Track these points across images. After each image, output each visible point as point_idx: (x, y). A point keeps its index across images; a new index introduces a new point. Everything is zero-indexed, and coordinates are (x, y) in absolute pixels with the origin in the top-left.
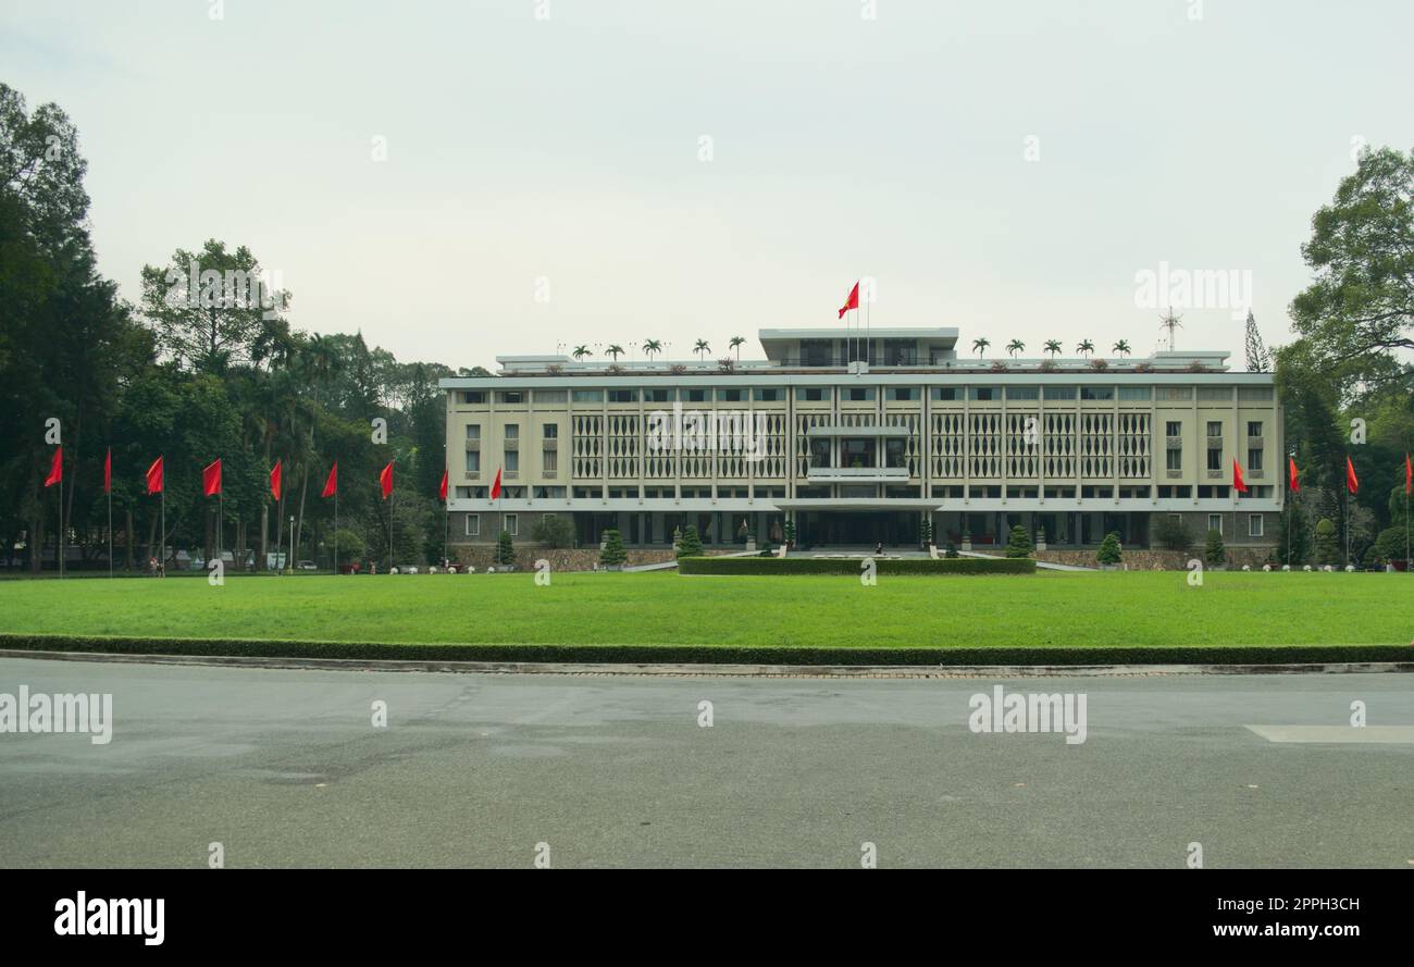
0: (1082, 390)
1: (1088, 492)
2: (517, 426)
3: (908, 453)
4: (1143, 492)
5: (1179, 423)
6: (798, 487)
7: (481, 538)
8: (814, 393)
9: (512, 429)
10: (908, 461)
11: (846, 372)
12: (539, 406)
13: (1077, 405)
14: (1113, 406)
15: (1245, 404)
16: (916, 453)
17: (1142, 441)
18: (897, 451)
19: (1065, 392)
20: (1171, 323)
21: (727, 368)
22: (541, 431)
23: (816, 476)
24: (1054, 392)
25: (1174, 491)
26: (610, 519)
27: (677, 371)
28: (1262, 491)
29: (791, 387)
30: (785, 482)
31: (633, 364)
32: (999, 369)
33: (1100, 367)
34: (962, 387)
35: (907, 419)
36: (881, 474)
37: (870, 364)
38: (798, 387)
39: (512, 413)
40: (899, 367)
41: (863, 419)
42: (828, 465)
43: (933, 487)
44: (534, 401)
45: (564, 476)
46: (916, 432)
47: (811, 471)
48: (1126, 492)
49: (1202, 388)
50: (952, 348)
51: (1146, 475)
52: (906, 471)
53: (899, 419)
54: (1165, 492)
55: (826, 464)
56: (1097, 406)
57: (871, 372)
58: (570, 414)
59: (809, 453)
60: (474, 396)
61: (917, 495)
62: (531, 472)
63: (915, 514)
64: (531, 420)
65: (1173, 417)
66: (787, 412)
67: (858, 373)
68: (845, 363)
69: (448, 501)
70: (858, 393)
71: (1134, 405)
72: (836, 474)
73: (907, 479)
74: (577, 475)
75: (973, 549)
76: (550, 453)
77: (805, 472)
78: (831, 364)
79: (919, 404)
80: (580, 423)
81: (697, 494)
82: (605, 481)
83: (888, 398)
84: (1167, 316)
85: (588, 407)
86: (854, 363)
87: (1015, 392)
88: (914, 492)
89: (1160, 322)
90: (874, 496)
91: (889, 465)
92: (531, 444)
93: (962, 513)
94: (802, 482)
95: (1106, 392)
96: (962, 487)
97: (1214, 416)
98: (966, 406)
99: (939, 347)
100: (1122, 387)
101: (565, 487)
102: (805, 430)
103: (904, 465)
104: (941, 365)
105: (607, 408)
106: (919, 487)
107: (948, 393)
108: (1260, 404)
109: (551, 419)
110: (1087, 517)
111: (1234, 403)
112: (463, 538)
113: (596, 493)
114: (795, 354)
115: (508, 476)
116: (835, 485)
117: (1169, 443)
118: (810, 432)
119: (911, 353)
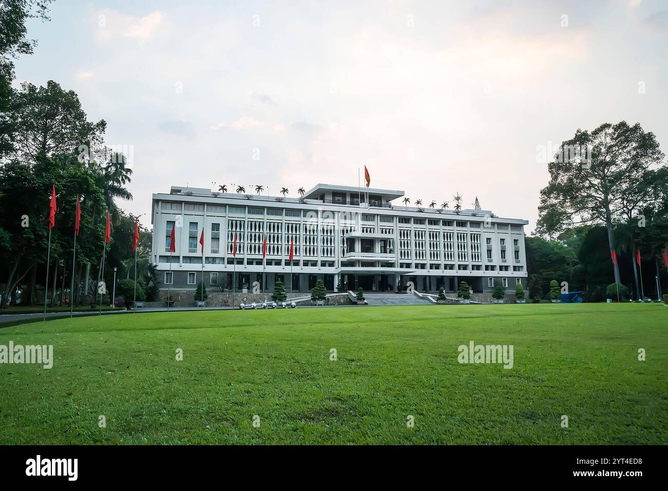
1: (459, 268)
2: (197, 223)
3: (388, 247)
5: (491, 239)
6: (341, 262)
9: (194, 225)
10: (388, 251)
11: (358, 207)
12: (210, 213)
13: (454, 229)
14: (467, 230)
15: (513, 232)
16: (391, 247)
17: (478, 246)
18: (384, 246)
22: (210, 227)
23: (349, 256)
25: (490, 267)
28: (519, 268)
30: (335, 259)
34: (411, 217)
35: (387, 231)
36: (377, 256)
39: (194, 216)
41: (369, 230)
42: (354, 251)
43: (400, 263)
47: (347, 254)
48: (473, 268)
51: (480, 260)
53: (384, 231)
58: (227, 218)
61: (393, 266)
64: (204, 220)
65: (488, 235)
67: (365, 208)
70: (368, 218)
71: (474, 230)
72: (360, 255)
74: (230, 252)
77: (344, 254)
79: (393, 224)
81: (292, 264)
82: (245, 256)
86: (363, 203)
90: (375, 266)
91: (381, 252)
94: (343, 260)
95: (464, 224)
96: (411, 264)
97: (502, 236)
98: (412, 226)
101: (224, 258)
102: (344, 234)
105: (247, 217)
106: (394, 263)
107: (405, 220)
108: (517, 232)
109: (216, 221)
111: (509, 231)
112: (163, 286)
113: (239, 262)
114: (329, 198)
115: (190, 251)
116: (359, 261)
117: (488, 246)
118: (346, 235)
119: (377, 202)
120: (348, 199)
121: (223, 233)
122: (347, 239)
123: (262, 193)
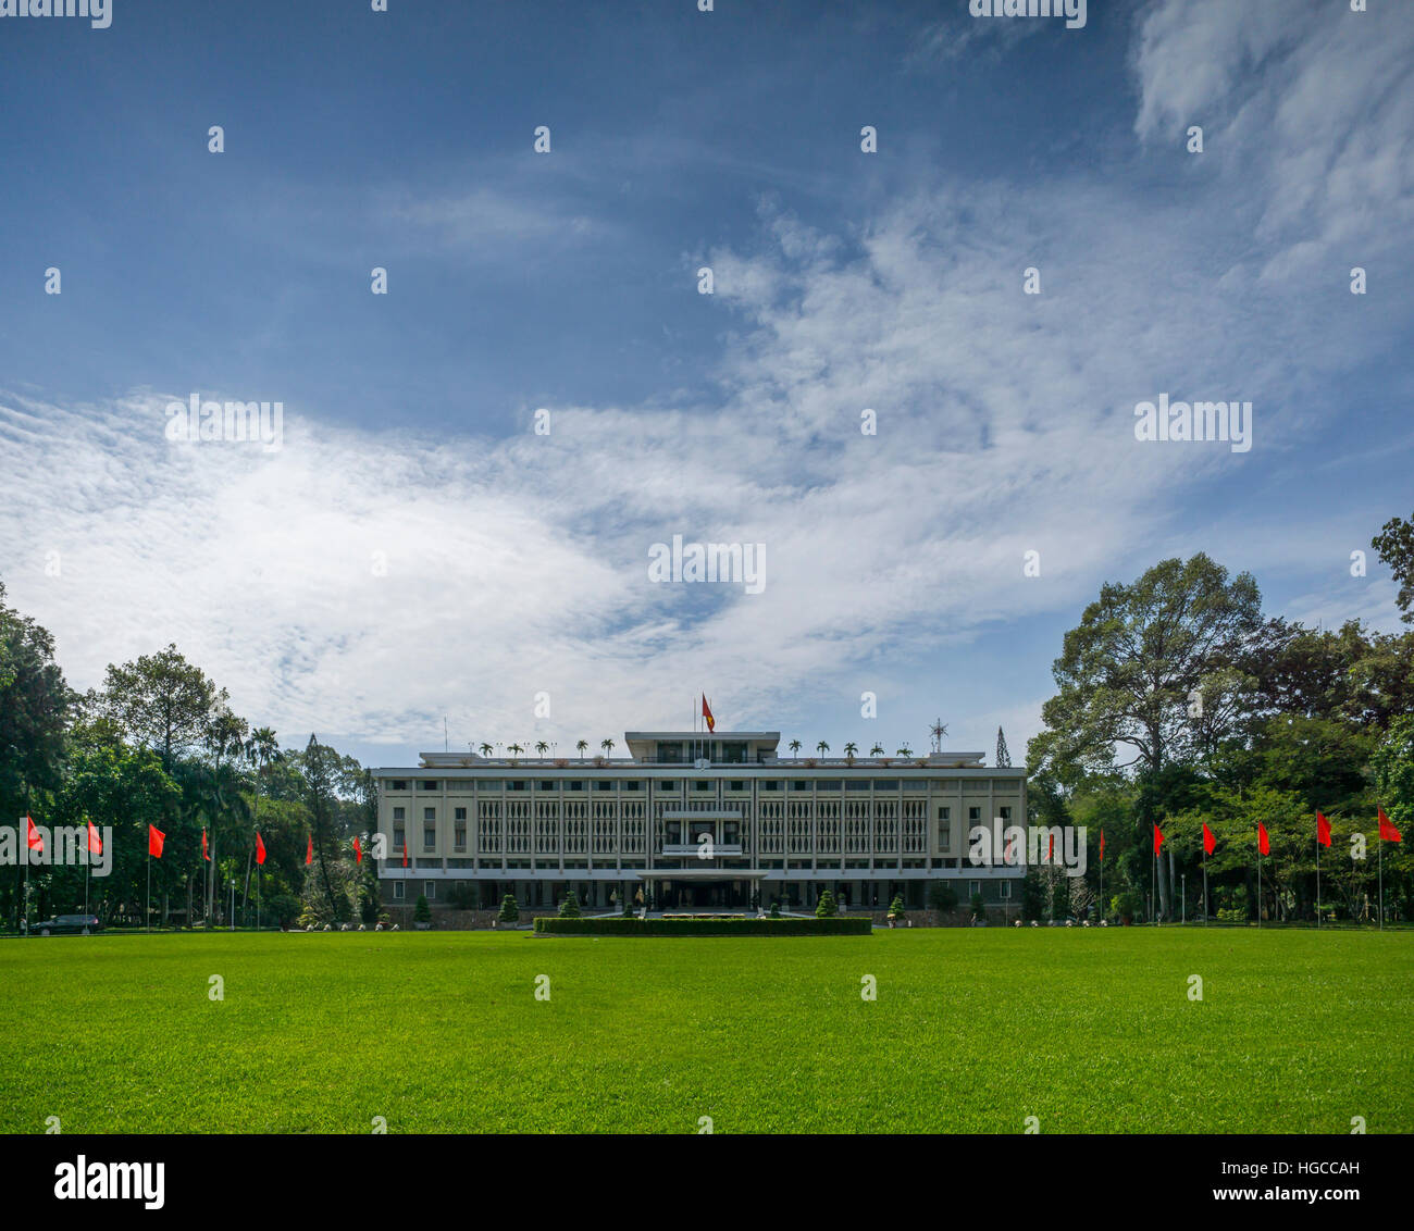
0: (875, 782)
1: (879, 864)
2: (434, 809)
3: (741, 833)
4: (921, 864)
5: (948, 809)
6: (656, 861)
7: (407, 901)
8: (668, 785)
9: (430, 812)
10: (741, 839)
11: (693, 768)
12: (451, 793)
13: (870, 795)
14: (898, 795)
15: (997, 793)
16: (747, 833)
17: (920, 823)
18: (733, 832)
19: (862, 784)
20: (939, 731)
21: (600, 764)
22: (453, 814)
23: (669, 852)
24: (854, 784)
25: (944, 862)
26: (510, 886)
27: (562, 765)
29: (650, 780)
30: (645, 857)
31: (526, 760)
32: (811, 764)
33: (887, 764)
34: (783, 780)
35: (740, 805)
36: (719, 849)
37: (712, 762)
38: (656, 780)
39: (430, 799)
40: (734, 764)
41: (706, 805)
42: (679, 843)
43: (760, 860)
44: (448, 788)
45: (471, 851)
46: (747, 816)
47: (665, 847)
48: (907, 864)
49: (966, 780)
50: (773, 750)
51: (923, 850)
52: (739, 847)
53: (734, 805)
54: (937, 863)
55: (677, 841)
56: (886, 795)
57: (712, 768)
58: (476, 800)
59: (664, 833)
60: (400, 784)
61: (748, 867)
62: (445, 846)
63: (746, 883)
64: (445, 804)
65: (943, 803)
66: (647, 800)
67: (702, 769)
68: (692, 761)
69: (379, 870)
70: (702, 785)
71: (914, 795)
72: (684, 850)
73: (740, 854)
74: (482, 850)
75: (791, 911)
76: (460, 832)
77: (661, 848)
78: (681, 762)
79: (750, 794)
80: (486, 808)
81: (576, 866)
82: (504, 855)
83: (726, 789)
84: (936, 726)
85: (489, 795)
86: (700, 760)
87: (824, 784)
88: (745, 864)
89: (930, 731)
90: (714, 867)
91: (726, 843)
92: (445, 825)
93: (782, 882)
94: (658, 857)
95: (891, 784)
96: (782, 861)
97: (974, 803)
98: (783, 795)
99: (765, 747)
100: (906, 780)
101: (472, 860)
102: (661, 814)
103: (737, 842)
104: (767, 763)
105: (506, 796)
106: (749, 861)
107: (772, 785)
108: (1008, 793)
109: (461, 803)
110: (876, 883)
111: (989, 792)
112: (392, 901)
113: (497, 865)
114: (652, 754)
115: (426, 851)
116: (685, 858)
117: (941, 824)
118: (666, 816)
119: (744, 753)
121: (471, 823)
122: (667, 823)
123: (547, 755)
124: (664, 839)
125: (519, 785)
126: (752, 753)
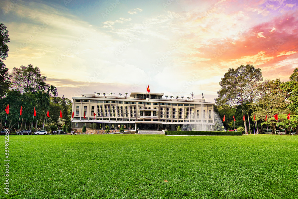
0: (184, 104)
2: (87, 106)
3: (156, 114)
8: (141, 103)
9: (85, 107)
13: (183, 107)
14: (189, 107)
15: (208, 107)
16: (158, 114)
17: (193, 113)
18: (155, 113)
21: (126, 98)
22: (91, 108)
23: (141, 117)
28: (211, 121)
29: (137, 102)
30: (136, 118)
31: (108, 96)
32: (171, 100)
33: (186, 101)
34: (165, 103)
35: (156, 108)
36: (152, 117)
37: (150, 99)
38: (138, 102)
39: (86, 104)
40: (154, 99)
41: (149, 108)
43: (161, 119)
44: (90, 102)
46: (158, 110)
47: (140, 116)
48: (191, 121)
50: (162, 97)
51: (194, 118)
52: (156, 117)
54: (197, 121)
55: (142, 115)
56: (186, 107)
59: (140, 113)
60: (78, 101)
62: (89, 115)
63: (157, 124)
64: (89, 105)
65: (198, 109)
66: (136, 106)
67: (147, 100)
69: (71, 120)
70: (148, 103)
71: (192, 107)
72: (145, 117)
74: (98, 116)
76: (93, 112)
77: (139, 116)
79: (158, 106)
80: (98, 106)
81: (120, 120)
82: (103, 117)
83: (153, 104)
85: (100, 104)
86: (147, 98)
87: (174, 104)
90: (151, 121)
91: (153, 115)
92: (89, 110)
93: (166, 124)
94: (139, 118)
95: (187, 105)
96: (165, 120)
97: (204, 109)
98: (166, 106)
99: (160, 96)
100: (190, 104)
101: (95, 118)
104: (161, 99)
105: (103, 104)
106: (158, 120)
107: (163, 104)
108: (210, 108)
109: (93, 105)
112: (74, 127)
113: (101, 119)
114: (136, 96)
116: (144, 119)
117: (197, 113)
118: (140, 110)
119: (156, 97)
120: (143, 97)
121: (95, 110)
122: (141, 111)
123: (112, 96)
124: (140, 115)
125: (107, 102)
126: (157, 97)
